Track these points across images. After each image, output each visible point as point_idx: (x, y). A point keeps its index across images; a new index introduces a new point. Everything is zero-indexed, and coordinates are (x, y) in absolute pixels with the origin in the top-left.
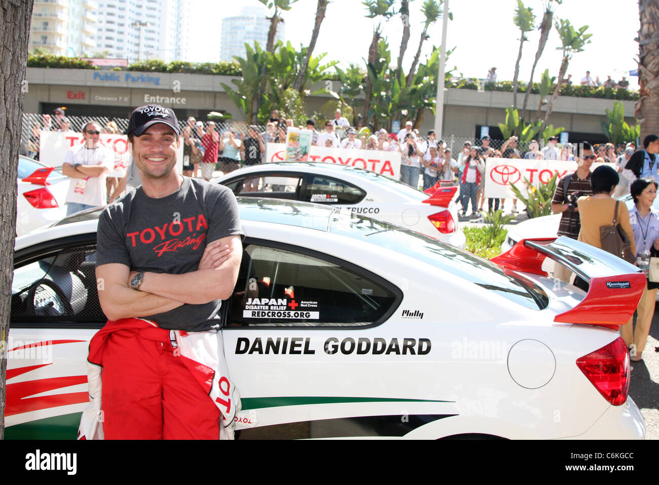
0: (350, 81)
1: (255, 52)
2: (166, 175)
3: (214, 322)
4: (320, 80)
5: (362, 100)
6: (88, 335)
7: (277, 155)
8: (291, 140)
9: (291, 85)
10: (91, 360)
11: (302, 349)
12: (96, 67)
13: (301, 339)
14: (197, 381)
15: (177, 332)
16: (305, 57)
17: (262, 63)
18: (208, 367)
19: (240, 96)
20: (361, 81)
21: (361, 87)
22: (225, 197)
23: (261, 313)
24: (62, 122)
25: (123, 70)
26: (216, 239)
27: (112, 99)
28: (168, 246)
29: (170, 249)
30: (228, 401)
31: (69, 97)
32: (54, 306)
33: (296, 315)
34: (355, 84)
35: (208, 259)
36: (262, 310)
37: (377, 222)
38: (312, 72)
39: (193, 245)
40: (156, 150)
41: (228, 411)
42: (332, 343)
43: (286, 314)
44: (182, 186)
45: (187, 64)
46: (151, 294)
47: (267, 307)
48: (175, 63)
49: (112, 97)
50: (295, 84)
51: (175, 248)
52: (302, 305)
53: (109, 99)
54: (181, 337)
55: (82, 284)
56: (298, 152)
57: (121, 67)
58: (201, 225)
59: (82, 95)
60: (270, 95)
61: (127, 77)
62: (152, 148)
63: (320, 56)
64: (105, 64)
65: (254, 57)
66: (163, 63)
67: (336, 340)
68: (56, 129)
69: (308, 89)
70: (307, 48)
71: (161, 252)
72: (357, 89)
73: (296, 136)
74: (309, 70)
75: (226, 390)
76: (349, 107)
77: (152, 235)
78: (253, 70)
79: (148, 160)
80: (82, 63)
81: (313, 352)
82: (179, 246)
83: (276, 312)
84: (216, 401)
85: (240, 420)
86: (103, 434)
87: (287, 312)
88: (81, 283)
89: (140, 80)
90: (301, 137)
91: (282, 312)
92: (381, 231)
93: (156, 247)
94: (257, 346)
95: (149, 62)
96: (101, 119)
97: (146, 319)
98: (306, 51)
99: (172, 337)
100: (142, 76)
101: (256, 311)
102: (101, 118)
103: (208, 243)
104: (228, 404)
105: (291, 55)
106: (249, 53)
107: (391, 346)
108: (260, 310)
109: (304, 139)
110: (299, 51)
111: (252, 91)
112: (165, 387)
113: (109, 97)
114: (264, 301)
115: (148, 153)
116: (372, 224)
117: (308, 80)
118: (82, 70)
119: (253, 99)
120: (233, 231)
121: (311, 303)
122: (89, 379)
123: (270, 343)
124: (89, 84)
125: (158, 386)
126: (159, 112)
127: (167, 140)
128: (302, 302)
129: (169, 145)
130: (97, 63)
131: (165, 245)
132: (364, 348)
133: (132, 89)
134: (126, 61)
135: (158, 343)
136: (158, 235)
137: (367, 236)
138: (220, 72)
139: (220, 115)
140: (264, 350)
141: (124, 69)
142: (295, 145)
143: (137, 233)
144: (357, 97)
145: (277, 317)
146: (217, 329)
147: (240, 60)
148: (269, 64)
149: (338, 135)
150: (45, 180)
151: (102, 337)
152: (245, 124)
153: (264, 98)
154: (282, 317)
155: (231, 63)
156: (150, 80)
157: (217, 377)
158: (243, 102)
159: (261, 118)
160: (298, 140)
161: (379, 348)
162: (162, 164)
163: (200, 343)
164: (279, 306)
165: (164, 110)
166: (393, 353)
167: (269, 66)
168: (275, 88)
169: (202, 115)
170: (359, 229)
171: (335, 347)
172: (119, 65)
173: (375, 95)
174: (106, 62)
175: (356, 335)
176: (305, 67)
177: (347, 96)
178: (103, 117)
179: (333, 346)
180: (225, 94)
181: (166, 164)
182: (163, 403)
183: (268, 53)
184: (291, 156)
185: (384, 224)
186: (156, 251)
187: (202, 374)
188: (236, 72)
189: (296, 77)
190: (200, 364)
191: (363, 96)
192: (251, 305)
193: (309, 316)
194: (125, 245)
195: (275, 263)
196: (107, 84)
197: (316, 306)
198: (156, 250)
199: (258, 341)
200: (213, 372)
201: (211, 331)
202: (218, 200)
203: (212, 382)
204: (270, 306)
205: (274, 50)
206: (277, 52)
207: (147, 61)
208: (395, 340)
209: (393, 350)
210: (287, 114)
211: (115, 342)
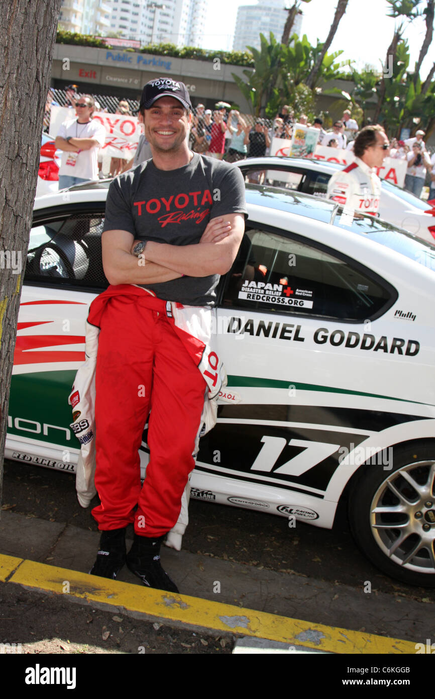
0: (364, 83)
1: (269, 43)
2: (175, 149)
3: (210, 298)
4: (333, 79)
5: (374, 104)
6: (88, 298)
7: (281, 150)
8: (298, 137)
9: (303, 81)
10: (90, 321)
11: (292, 335)
12: (109, 47)
13: (292, 326)
14: (187, 352)
15: (174, 304)
16: (320, 54)
17: (276, 56)
18: (199, 341)
19: (250, 88)
20: (375, 83)
21: (374, 90)
22: (233, 174)
23: (256, 296)
24: (73, 98)
25: (135, 52)
26: (219, 215)
27: (123, 80)
28: (172, 217)
29: (174, 220)
30: (215, 375)
31: (80, 75)
32: (58, 270)
33: (290, 302)
34: (368, 86)
35: (209, 233)
36: (258, 293)
37: (378, 222)
38: (325, 70)
39: (197, 219)
40: (165, 123)
41: (214, 385)
42: (322, 333)
43: (281, 300)
44: (192, 161)
45: (200, 51)
46: (152, 262)
47: (263, 291)
48: (188, 48)
49: (123, 78)
50: (307, 81)
51: (179, 220)
52: (297, 293)
53: (119, 80)
54: (177, 309)
55: (85, 254)
56: (303, 150)
57: (134, 48)
58: (206, 200)
59: (94, 74)
60: (280, 90)
61: (139, 59)
62: (161, 121)
63: (336, 53)
64: (118, 44)
65: (268, 49)
66: (175, 48)
67: (326, 330)
68: (66, 105)
69: (319, 87)
70: (323, 44)
71: (165, 223)
72: (369, 92)
73: (303, 133)
74: (322, 67)
75: (214, 365)
76: (360, 110)
77: (158, 205)
78: (265, 62)
79: (158, 133)
80: (96, 42)
81: (302, 340)
82: (183, 218)
83: (271, 297)
84: (204, 373)
85: (225, 396)
86: (95, 392)
87: (282, 298)
88: (84, 252)
89: (151, 64)
90: (308, 135)
91: (277, 298)
92: (382, 231)
93: (161, 218)
94: (249, 328)
95: (162, 46)
96: (111, 99)
97: (144, 287)
98: (322, 47)
99: (168, 307)
100: (154, 59)
101: (252, 294)
102: (111, 97)
103: (212, 218)
104: (215, 378)
105: (307, 49)
106: (263, 44)
107: (379, 344)
108: (255, 293)
109: (311, 138)
110: (315, 46)
111: (263, 84)
112: (157, 355)
113: (120, 78)
114: (261, 284)
115: (157, 126)
116: (373, 223)
117: (321, 78)
118: (95, 49)
119: (263, 92)
120: (237, 209)
121: (306, 292)
122: (87, 340)
123: (261, 326)
124: (101, 63)
125: (151, 352)
126: (169, 85)
127: (177, 114)
128: (297, 290)
129: (179, 119)
130: (110, 42)
131: (169, 216)
132: (352, 342)
133: (142, 72)
134: (139, 43)
135: (154, 312)
136: (163, 205)
137: (367, 233)
138: (233, 61)
139: (228, 106)
140: (255, 331)
141: (137, 51)
142: (300, 142)
143: (144, 203)
144: (370, 100)
145: (271, 302)
146: (212, 306)
147: (254, 50)
148: (282, 57)
149: (345, 137)
150: (54, 153)
151: (102, 301)
152: (253, 117)
153: (274, 93)
154: (276, 303)
155: (244, 53)
156: (162, 64)
157: (208, 351)
158: (252, 95)
159: (269, 112)
160: (305, 138)
161: (368, 344)
162: (171, 138)
163: (194, 317)
164: (274, 291)
165: (175, 84)
166: (381, 351)
167: (283, 60)
168: (287, 83)
169: (211, 104)
170: (358, 226)
171: (325, 338)
172: (132, 46)
173: (388, 100)
174: (119, 42)
175: (347, 328)
176: (319, 63)
177: (359, 98)
178: (113, 97)
179: (323, 337)
180: (235, 84)
181: (175, 137)
182: (154, 369)
183: (284, 46)
184: (296, 154)
185: (385, 225)
186: (160, 222)
187: (194, 346)
188: (248, 63)
189: (308, 74)
190: (193, 337)
191: (375, 99)
192: (247, 287)
193: (303, 304)
194: (131, 214)
195: (275, 251)
196: (119, 64)
197: (311, 295)
198: (161, 220)
199: (250, 323)
200: (204, 346)
201: (205, 307)
202: (225, 177)
203: (202, 355)
204: (265, 290)
205: (290, 43)
206: (292, 45)
207: (160, 45)
208: (384, 338)
209: (381, 348)
210: (296, 111)
211: (113, 306)
